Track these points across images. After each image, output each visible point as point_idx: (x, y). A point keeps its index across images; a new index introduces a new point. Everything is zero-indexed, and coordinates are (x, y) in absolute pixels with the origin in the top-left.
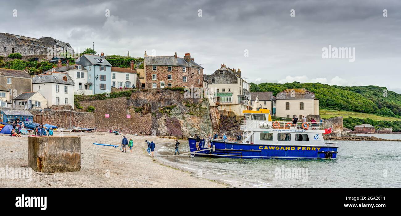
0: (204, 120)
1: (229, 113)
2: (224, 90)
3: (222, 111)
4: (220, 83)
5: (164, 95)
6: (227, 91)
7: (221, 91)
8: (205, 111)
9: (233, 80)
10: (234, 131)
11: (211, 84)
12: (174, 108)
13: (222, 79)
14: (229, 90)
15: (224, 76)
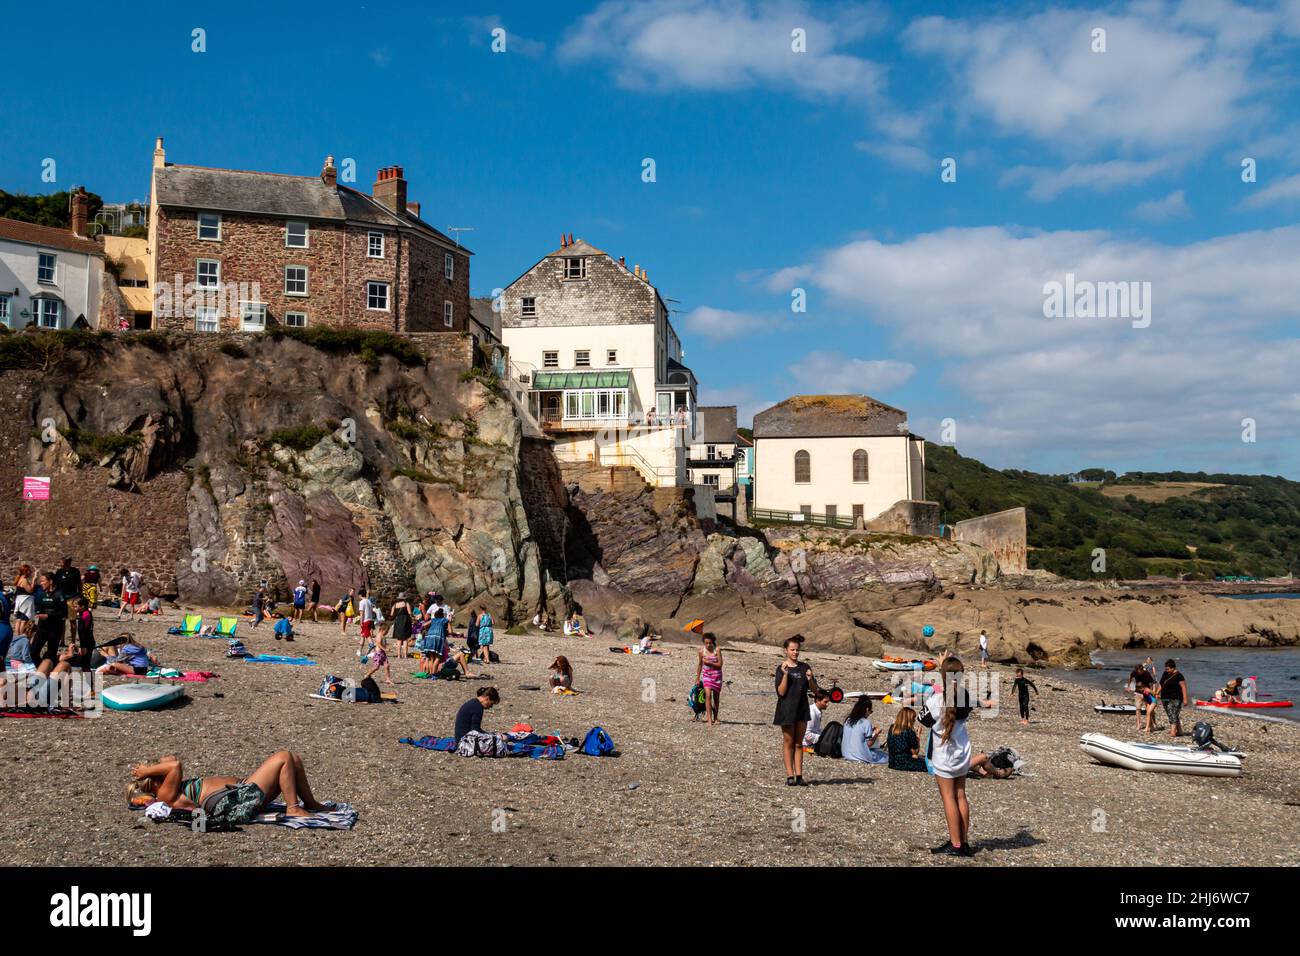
0: (494, 508)
1: (617, 475)
2: (582, 358)
3: (578, 464)
4: (564, 321)
5: (264, 370)
6: (598, 362)
7: (567, 363)
8: (497, 459)
9: (634, 307)
10: (646, 568)
11: (518, 325)
12: (327, 440)
13: (572, 301)
14: (612, 356)
15: (583, 284)
